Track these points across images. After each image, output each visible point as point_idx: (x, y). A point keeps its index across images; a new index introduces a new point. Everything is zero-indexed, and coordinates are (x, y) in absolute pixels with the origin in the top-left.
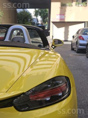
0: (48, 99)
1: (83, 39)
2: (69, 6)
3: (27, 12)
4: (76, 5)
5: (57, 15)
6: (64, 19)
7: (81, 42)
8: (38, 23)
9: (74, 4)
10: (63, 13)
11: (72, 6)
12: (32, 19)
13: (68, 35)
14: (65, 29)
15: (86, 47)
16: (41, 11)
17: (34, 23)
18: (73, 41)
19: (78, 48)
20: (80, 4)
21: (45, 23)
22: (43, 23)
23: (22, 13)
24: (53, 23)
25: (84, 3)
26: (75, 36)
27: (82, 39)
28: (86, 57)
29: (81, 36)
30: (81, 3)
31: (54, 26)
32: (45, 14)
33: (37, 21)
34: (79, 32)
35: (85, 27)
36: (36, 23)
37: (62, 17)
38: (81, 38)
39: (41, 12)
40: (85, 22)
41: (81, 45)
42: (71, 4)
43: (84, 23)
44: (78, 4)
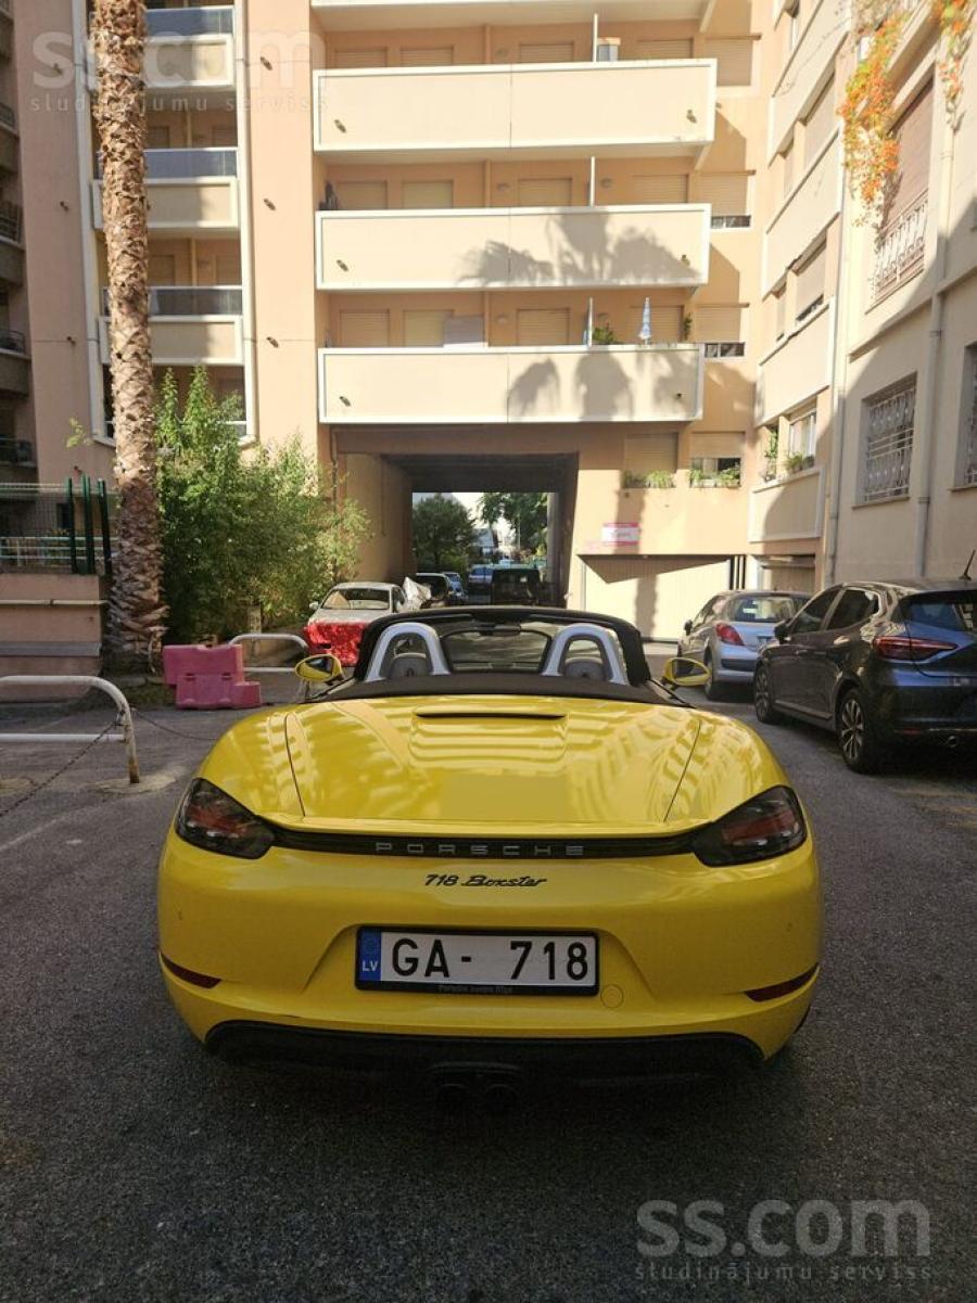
0: (762, 842)
1: (738, 641)
2: (660, 487)
3: (454, 503)
4: (691, 481)
5: (606, 525)
6: (635, 544)
7: (729, 651)
8: (495, 550)
9: (681, 476)
10: (629, 518)
11: (673, 486)
12: (471, 536)
13: (653, 611)
14: (640, 589)
15: (756, 675)
16: (512, 497)
17: (481, 549)
18: (686, 642)
19: (716, 679)
20: (709, 478)
21: (534, 552)
22: (523, 553)
23: (428, 509)
24: (586, 558)
25: (728, 474)
26: (694, 625)
27: (732, 641)
28: (755, 717)
29: (729, 627)
30: (715, 473)
31: (592, 575)
32: (534, 512)
33: (492, 544)
34: (718, 608)
35: (731, 588)
36: (485, 551)
37: (628, 534)
38: (729, 634)
39: (512, 501)
40: (731, 558)
41: (727, 664)
42: (670, 479)
43: (728, 562)
44: (702, 478)
